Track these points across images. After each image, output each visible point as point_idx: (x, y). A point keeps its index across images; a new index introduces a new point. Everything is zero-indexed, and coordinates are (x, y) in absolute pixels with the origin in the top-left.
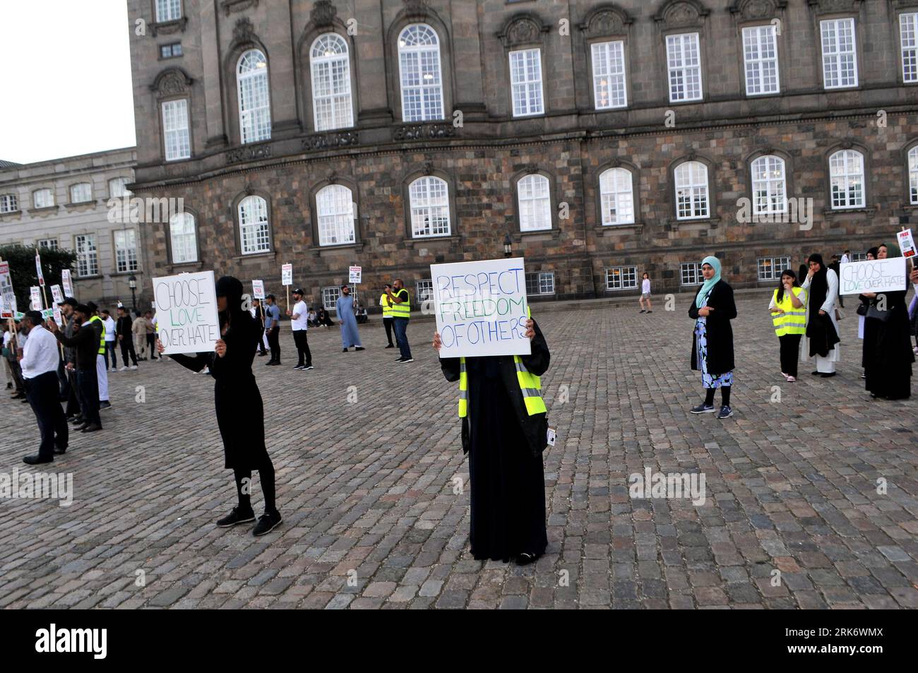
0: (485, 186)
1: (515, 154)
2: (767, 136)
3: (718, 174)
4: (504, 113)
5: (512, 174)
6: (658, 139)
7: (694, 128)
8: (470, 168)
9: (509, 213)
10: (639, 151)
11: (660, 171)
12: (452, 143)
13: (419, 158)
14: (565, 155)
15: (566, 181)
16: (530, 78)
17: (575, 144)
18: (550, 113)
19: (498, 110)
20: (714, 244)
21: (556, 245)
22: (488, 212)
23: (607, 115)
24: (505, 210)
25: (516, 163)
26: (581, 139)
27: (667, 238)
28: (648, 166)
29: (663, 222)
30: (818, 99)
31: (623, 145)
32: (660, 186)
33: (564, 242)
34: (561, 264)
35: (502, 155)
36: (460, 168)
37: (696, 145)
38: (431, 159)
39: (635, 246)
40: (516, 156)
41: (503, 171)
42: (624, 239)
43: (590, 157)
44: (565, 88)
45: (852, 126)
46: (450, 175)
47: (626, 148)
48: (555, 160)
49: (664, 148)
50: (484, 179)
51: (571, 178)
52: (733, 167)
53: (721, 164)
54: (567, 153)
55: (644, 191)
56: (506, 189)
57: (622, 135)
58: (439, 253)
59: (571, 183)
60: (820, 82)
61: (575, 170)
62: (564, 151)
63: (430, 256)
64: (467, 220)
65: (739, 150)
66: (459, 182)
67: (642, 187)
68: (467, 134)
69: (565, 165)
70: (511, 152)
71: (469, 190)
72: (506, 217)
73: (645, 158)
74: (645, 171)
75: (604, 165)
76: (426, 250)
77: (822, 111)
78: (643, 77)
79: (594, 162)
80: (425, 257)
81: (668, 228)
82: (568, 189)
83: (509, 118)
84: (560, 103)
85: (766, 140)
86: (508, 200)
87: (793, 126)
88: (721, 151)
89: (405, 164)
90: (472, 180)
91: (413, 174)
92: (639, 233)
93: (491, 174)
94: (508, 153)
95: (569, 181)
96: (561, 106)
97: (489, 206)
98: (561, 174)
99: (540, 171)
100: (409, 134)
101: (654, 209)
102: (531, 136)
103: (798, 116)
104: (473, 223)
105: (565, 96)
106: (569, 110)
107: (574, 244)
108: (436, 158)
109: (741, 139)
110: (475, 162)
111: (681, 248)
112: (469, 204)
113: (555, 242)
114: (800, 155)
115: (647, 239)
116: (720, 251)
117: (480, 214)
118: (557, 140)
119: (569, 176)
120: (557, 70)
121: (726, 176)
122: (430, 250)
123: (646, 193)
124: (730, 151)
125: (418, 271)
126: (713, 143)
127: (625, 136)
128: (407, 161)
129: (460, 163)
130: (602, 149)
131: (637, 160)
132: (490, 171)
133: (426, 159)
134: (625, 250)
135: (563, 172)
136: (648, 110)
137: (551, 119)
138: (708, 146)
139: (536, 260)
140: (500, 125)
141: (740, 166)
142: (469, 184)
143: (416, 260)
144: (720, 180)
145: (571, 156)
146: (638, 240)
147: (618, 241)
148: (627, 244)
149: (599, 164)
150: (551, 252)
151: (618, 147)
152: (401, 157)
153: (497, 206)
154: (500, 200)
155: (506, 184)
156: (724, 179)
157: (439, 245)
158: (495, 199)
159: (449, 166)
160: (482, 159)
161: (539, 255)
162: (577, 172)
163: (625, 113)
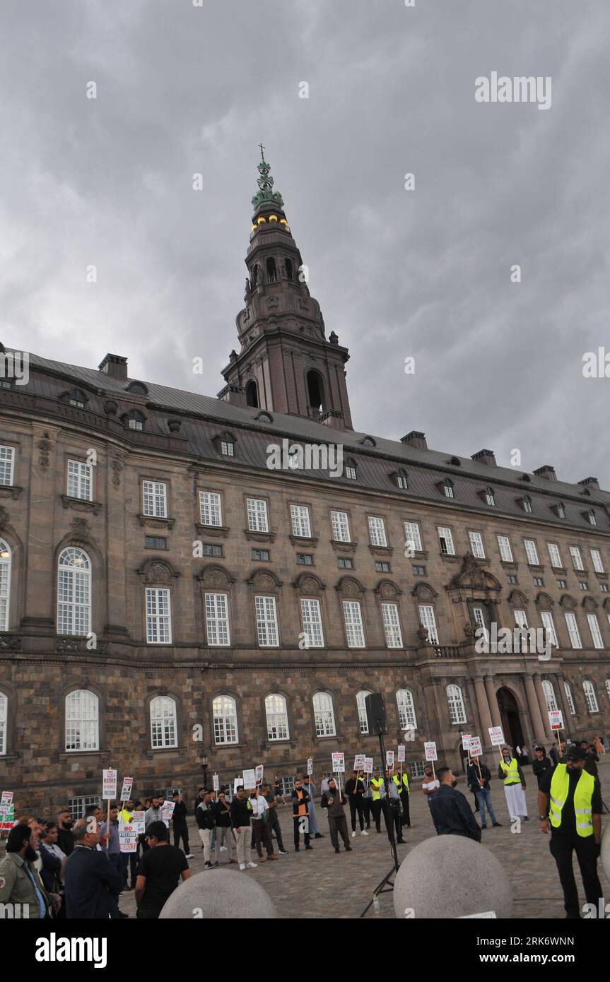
0: (127, 703)
1: (149, 677)
2: (320, 678)
3: (293, 704)
4: (140, 639)
5: (147, 694)
6: (253, 674)
7: (278, 668)
8: (116, 685)
9: (142, 731)
10: (241, 683)
11: (255, 700)
12: (109, 661)
13: (77, 671)
14: (189, 681)
15: (190, 704)
16: (161, 612)
17: (197, 673)
18: (176, 644)
19: (135, 636)
20: (294, 761)
21: (182, 763)
22: (128, 728)
23: (219, 651)
24: (139, 728)
25: (150, 685)
26: (202, 669)
27: (262, 756)
28: (247, 695)
29: (260, 742)
30: (347, 654)
31: (230, 676)
32: (256, 712)
33: (189, 760)
34: (189, 780)
35: (138, 676)
36: (109, 685)
37: (278, 681)
38: (86, 674)
39: (240, 764)
40: (149, 678)
41: (139, 691)
42: (232, 757)
43: (206, 684)
44: (188, 625)
45: (367, 674)
46: (101, 691)
47: (232, 680)
48: (181, 685)
49: (258, 682)
50: (126, 697)
51: (195, 702)
52: (302, 700)
53: (295, 697)
54: (191, 680)
55: (245, 716)
56: (140, 708)
57: (230, 668)
58: (90, 768)
59: (194, 706)
60: (346, 642)
61: (197, 695)
62: (188, 678)
63: (82, 772)
64: (113, 735)
65: (305, 687)
66: (108, 698)
67: (244, 713)
68: (116, 654)
69: (190, 689)
70: (146, 674)
71: (115, 706)
72: (140, 735)
73: (245, 688)
74: (245, 699)
75: (216, 693)
76: (78, 765)
77: (348, 663)
78: (242, 624)
79: (209, 690)
80: (77, 772)
81: (264, 747)
82: (192, 711)
83: (143, 643)
84: (185, 637)
85: (320, 680)
86: (142, 718)
87: (335, 672)
88: (293, 687)
89: (65, 676)
90: (117, 697)
91: (71, 686)
92: (242, 752)
93: (131, 693)
94: (144, 676)
95: (193, 704)
96: (185, 639)
97: (128, 723)
98: (187, 698)
99: (170, 694)
100: (69, 646)
101: (253, 731)
102: (167, 662)
103: (339, 665)
104: (117, 739)
105: (189, 632)
106: (192, 643)
107: (196, 761)
108: (91, 673)
109: (306, 679)
110: (121, 680)
111: (272, 765)
112: (115, 720)
113: (181, 759)
114: (340, 693)
115: (249, 757)
116: (301, 766)
117: (122, 730)
118: (185, 667)
119: (193, 700)
120: (183, 609)
121: (299, 706)
122: (81, 765)
123: (247, 718)
124: (300, 687)
125: (72, 787)
126: (289, 680)
127: (232, 670)
128: (66, 673)
129: (110, 680)
130: (214, 679)
131: (241, 690)
132: (130, 690)
133: (83, 673)
134: (233, 767)
135: (188, 695)
136: (246, 651)
137: (178, 649)
138: (286, 682)
139: (166, 777)
140: (137, 649)
141: (306, 700)
142: (115, 701)
143: (69, 775)
144: (295, 710)
145: (194, 682)
146: (242, 758)
147: (228, 759)
148: (234, 761)
149: (213, 691)
150: (178, 768)
151: (226, 678)
152: (62, 668)
153: (135, 724)
154: (136, 718)
155: (141, 703)
156: (297, 709)
157: (89, 760)
158: (133, 717)
159: (102, 682)
160: (125, 679)
161: (169, 772)
162: (199, 697)
163: (230, 651)
